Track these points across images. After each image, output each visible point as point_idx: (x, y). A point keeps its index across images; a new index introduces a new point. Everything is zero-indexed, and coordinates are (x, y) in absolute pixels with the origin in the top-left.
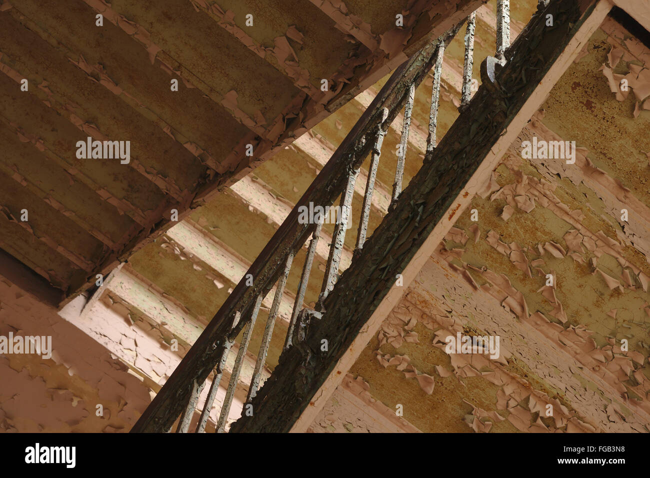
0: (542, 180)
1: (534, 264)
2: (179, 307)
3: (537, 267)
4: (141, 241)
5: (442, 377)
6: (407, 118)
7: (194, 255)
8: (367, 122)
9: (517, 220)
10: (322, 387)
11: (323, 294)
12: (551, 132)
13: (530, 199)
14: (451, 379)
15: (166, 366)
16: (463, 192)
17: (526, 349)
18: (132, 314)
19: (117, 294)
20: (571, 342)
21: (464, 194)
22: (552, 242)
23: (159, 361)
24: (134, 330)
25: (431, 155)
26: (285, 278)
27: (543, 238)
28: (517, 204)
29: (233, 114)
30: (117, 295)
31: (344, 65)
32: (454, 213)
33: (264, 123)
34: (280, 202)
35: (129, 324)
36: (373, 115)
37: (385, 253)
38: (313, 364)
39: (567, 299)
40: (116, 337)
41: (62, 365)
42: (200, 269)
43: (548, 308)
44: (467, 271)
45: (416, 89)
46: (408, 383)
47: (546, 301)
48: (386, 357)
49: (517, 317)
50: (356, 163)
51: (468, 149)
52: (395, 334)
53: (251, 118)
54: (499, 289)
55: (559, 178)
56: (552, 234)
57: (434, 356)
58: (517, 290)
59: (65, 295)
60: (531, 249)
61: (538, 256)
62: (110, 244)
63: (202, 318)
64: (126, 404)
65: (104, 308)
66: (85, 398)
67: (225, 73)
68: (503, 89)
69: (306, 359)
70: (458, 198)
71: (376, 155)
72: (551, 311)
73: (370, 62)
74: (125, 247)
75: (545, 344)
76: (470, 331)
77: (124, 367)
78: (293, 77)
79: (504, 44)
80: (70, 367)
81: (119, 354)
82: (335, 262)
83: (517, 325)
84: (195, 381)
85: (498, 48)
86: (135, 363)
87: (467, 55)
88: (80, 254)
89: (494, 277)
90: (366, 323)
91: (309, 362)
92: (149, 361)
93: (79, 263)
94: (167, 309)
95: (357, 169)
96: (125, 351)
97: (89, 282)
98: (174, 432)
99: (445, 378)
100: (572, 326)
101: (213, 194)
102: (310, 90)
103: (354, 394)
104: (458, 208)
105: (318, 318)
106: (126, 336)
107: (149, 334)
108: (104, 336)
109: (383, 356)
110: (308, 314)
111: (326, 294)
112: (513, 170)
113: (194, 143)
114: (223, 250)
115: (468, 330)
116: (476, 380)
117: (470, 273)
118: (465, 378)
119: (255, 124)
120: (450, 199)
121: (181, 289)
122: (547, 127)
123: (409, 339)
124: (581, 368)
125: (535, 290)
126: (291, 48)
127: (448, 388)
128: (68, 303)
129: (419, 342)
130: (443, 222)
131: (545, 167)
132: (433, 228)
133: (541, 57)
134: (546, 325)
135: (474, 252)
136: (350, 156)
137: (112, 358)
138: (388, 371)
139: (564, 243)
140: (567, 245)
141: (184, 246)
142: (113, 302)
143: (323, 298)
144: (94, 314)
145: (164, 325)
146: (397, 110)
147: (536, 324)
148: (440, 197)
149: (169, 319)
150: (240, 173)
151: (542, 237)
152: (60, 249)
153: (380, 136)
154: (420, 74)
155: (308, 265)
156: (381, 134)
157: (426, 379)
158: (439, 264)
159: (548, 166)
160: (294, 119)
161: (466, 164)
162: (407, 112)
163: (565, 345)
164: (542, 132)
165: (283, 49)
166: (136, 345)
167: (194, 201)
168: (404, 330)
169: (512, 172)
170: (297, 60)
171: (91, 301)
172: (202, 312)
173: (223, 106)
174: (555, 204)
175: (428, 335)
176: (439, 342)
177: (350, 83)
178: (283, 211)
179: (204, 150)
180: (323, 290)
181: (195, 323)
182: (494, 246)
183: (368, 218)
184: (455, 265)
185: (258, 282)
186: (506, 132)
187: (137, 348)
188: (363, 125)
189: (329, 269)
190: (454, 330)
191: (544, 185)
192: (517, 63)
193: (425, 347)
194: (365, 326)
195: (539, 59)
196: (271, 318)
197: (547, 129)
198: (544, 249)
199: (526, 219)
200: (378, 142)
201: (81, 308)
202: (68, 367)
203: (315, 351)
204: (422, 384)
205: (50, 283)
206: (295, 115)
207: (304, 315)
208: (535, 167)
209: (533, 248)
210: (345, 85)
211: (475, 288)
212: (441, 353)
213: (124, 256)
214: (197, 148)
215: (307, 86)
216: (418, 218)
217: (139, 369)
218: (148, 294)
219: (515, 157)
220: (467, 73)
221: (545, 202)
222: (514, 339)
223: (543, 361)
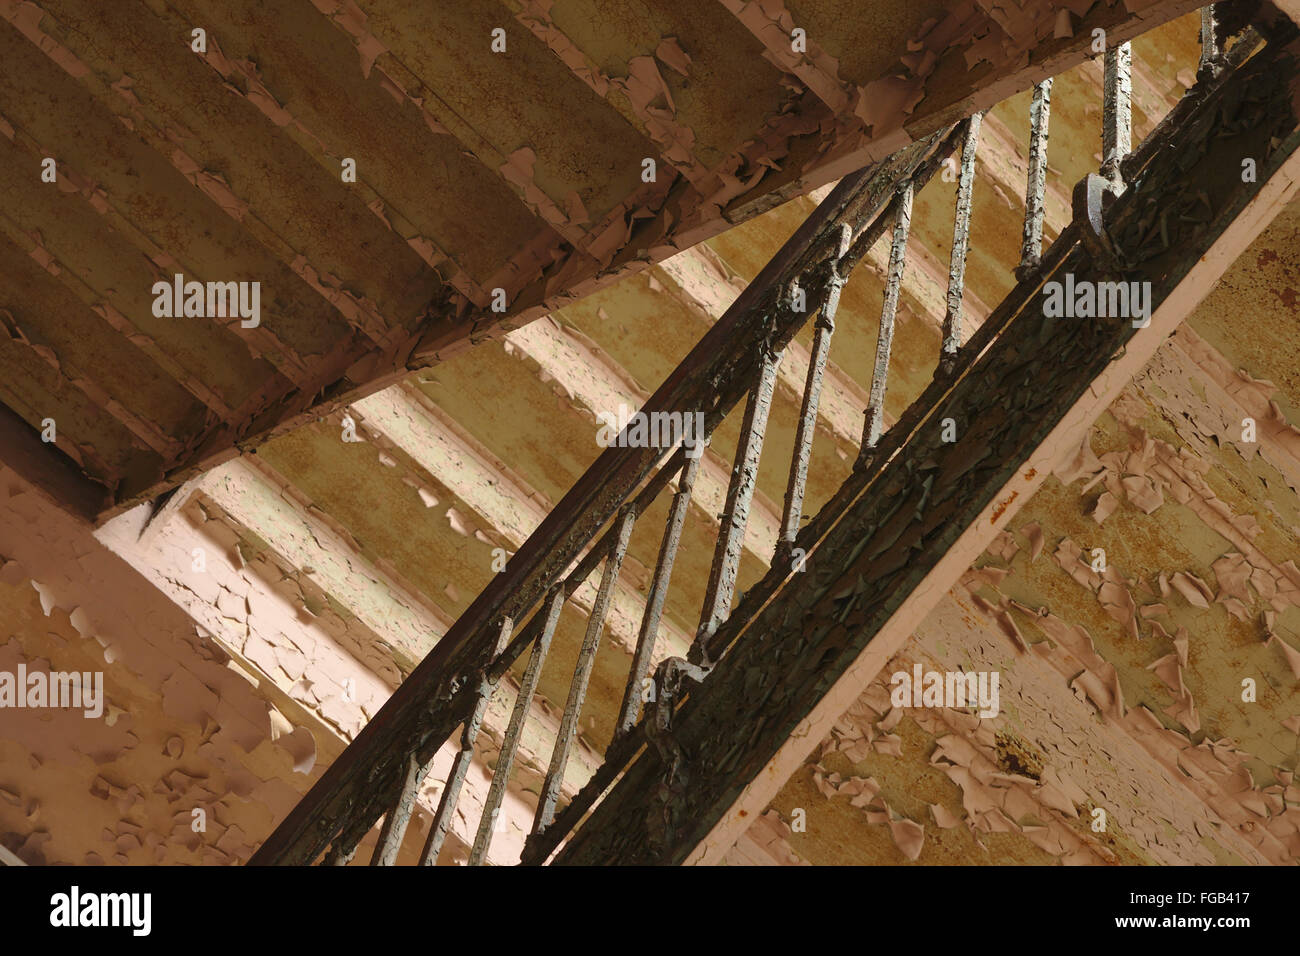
0: (1184, 451)
1: (1147, 612)
2: (342, 536)
3: (1152, 619)
4: (292, 416)
5: (941, 828)
6: (897, 262)
7: (383, 434)
8: (805, 249)
9: (1122, 523)
10: (706, 840)
11: (706, 627)
12: (1206, 343)
13: (1153, 485)
14: (957, 833)
15: (305, 658)
16: (1025, 468)
17: (1114, 784)
18: (244, 545)
19: (218, 501)
20: (1201, 769)
21: (1028, 472)
22: (1188, 574)
23: (294, 647)
24: (244, 579)
25: (952, 364)
26: (617, 566)
27: (1169, 564)
28: (1126, 491)
29: (523, 195)
30: (217, 504)
31: (769, 126)
32: (1002, 510)
33: (585, 221)
34: (569, 338)
35: (237, 564)
36: (818, 236)
37: (847, 563)
38: (684, 781)
39: (1204, 687)
40: (210, 592)
41: (93, 638)
42: (394, 465)
43: (1163, 699)
44: (1007, 613)
45: (915, 194)
46: (870, 832)
47: (1161, 687)
48: (833, 778)
49: (1099, 712)
50: (779, 338)
51: (1034, 367)
52: (857, 734)
53: (558, 207)
54: (1069, 653)
55: (1215, 445)
56: (1190, 556)
57: (929, 785)
58: (1104, 658)
59: (112, 499)
60: (1144, 583)
61: (1156, 596)
62: (222, 412)
63: (387, 565)
64: (218, 729)
65: (187, 528)
66: (134, 710)
67: (515, 110)
68: (1119, 251)
69: (670, 770)
70: (1014, 479)
71: (824, 331)
72: (1168, 706)
73: (828, 132)
74: (253, 420)
75: (1149, 771)
76: (1008, 744)
77: (220, 656)
78: (660, 140)
79: (1120, 144)
80: (109, 645)
81: (213, 628)
82: (732, 555)
83: (1097, 728)
84: (413, 756)
85: (1106, 154)
86: (243, 649)
87: (1034, 149)
88: (154, 421)
89: (1063, 629)
90: (805, 717)
91: (676, 777)
92: (273, 645)
93: (148, 437)
94: (316, 541)
95: (779, 351)
96: (226, 622)
97: (168, 482)
98: (365, 862)
99: (945, 829)
100: (1207, 741)
101: (460, 347)
102: (692, 171)
103: (758, 844)
104: (1012, 499)
105: (695, 678)
106: (229, 591)
107: (275, 589)
108: (185, 587)
109: (826, 776)
110: (676, 670)
111: (712, 627)
112: (1126, 424)
113: (431, 239)
114: (443, 427)
115: (1005, 742)
116: (1009, 840)
117: (1014, 619)
118: (987, 834)
119: (566, 219)
120: (995, 478)
121: (349, 501)
122: (1197, 332)
123: (884, 748)
124: (1216, 825)
125: (1141, 662)
126: (664, 84)
127: (951, 850)
128: (116, 516)
129: (902, 754)
130: (981, 525)
131: (1188, 421)
132: (957, 536)
133: (1204, 197)
134: (1155, 734)
135: (1027, 577)
136: (766, 318)
137: (197, 635)
138: (832, 805)
139: (1212, 577)
140: (1218, 583)
141: (364, 414)
142: (207, 518)
143: (706, 634)
144: (166, 538)
145: (309, 573)
146: (874, 235)
147: (1136, 729)
148: (972, 466)
149: (319, 562)
150: (522, 314)
151: (1170, 561)
152: (113, 407)
153: (834, 288)
154: (926, 165)
155: (669, 548)
156: (836, 282)
157: (907, 829)
158: (954, 595)
159: (1196, 417)
160: (649, 220)
161: (1031, 401)
162: (897, 247)
163: (1189, 775)
164: (1185, 342)
165: (646, 83)
166: (249, 611)
167: (417, 356)
168: (875, 729)
169: (1123, 429)
170: (673, 107)
171: (163, 514)
172: (388, 552)
173: (503, 177)
174: (1204, 500)
175: (923, 743)
176: (943, 759)
177: (780, 169)
178: (574, 356)
179: (449, 255)
180: (706, 615)
181: (370, 571)
182: (1067, 569)
183: (806, 471)
184: (985, 600)
185: (553, 559)
186: (1123, 354)
187: (250, 617)
188: (795, 254)
189: (720, 570)
190: (976, 738)
191: (1185, 459)
192: (1148, 195)
193: (912, 765)
194: (804, 724)
195: (1199, 200)
196: (586, 653)
197: (1198, 337)
198: (1171, 585)
199: (1140, 524)
200: (830, 302)
201: (140, 525)
202: (104, 645)
203: (688, 751)
204: (898, 838)
205: (83, 469)
206: (652, 211)
207: (668, 672)
208: (1172, 423)
209: (1148, 580)
210: (769, 170)
211: (1020, 648)
212: (943, 780)
213: (250, 440)
214: (435, 249)
215: (687, 160)
216: (922, 503)
217: (251, 663)
218: (279, 504)
219: (1133, 399)
220: (1035, 190)
221: (1184, 493)
222: (1091, 761)
223: (1144, 810)
